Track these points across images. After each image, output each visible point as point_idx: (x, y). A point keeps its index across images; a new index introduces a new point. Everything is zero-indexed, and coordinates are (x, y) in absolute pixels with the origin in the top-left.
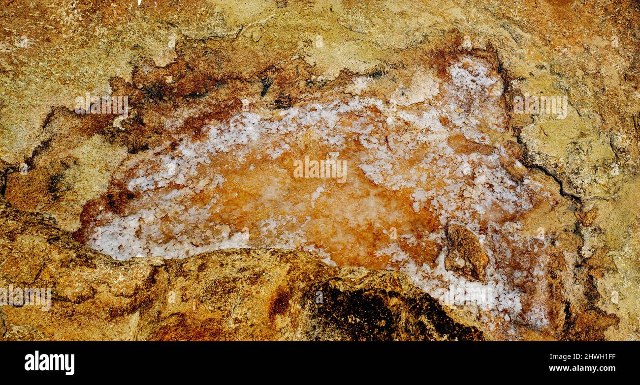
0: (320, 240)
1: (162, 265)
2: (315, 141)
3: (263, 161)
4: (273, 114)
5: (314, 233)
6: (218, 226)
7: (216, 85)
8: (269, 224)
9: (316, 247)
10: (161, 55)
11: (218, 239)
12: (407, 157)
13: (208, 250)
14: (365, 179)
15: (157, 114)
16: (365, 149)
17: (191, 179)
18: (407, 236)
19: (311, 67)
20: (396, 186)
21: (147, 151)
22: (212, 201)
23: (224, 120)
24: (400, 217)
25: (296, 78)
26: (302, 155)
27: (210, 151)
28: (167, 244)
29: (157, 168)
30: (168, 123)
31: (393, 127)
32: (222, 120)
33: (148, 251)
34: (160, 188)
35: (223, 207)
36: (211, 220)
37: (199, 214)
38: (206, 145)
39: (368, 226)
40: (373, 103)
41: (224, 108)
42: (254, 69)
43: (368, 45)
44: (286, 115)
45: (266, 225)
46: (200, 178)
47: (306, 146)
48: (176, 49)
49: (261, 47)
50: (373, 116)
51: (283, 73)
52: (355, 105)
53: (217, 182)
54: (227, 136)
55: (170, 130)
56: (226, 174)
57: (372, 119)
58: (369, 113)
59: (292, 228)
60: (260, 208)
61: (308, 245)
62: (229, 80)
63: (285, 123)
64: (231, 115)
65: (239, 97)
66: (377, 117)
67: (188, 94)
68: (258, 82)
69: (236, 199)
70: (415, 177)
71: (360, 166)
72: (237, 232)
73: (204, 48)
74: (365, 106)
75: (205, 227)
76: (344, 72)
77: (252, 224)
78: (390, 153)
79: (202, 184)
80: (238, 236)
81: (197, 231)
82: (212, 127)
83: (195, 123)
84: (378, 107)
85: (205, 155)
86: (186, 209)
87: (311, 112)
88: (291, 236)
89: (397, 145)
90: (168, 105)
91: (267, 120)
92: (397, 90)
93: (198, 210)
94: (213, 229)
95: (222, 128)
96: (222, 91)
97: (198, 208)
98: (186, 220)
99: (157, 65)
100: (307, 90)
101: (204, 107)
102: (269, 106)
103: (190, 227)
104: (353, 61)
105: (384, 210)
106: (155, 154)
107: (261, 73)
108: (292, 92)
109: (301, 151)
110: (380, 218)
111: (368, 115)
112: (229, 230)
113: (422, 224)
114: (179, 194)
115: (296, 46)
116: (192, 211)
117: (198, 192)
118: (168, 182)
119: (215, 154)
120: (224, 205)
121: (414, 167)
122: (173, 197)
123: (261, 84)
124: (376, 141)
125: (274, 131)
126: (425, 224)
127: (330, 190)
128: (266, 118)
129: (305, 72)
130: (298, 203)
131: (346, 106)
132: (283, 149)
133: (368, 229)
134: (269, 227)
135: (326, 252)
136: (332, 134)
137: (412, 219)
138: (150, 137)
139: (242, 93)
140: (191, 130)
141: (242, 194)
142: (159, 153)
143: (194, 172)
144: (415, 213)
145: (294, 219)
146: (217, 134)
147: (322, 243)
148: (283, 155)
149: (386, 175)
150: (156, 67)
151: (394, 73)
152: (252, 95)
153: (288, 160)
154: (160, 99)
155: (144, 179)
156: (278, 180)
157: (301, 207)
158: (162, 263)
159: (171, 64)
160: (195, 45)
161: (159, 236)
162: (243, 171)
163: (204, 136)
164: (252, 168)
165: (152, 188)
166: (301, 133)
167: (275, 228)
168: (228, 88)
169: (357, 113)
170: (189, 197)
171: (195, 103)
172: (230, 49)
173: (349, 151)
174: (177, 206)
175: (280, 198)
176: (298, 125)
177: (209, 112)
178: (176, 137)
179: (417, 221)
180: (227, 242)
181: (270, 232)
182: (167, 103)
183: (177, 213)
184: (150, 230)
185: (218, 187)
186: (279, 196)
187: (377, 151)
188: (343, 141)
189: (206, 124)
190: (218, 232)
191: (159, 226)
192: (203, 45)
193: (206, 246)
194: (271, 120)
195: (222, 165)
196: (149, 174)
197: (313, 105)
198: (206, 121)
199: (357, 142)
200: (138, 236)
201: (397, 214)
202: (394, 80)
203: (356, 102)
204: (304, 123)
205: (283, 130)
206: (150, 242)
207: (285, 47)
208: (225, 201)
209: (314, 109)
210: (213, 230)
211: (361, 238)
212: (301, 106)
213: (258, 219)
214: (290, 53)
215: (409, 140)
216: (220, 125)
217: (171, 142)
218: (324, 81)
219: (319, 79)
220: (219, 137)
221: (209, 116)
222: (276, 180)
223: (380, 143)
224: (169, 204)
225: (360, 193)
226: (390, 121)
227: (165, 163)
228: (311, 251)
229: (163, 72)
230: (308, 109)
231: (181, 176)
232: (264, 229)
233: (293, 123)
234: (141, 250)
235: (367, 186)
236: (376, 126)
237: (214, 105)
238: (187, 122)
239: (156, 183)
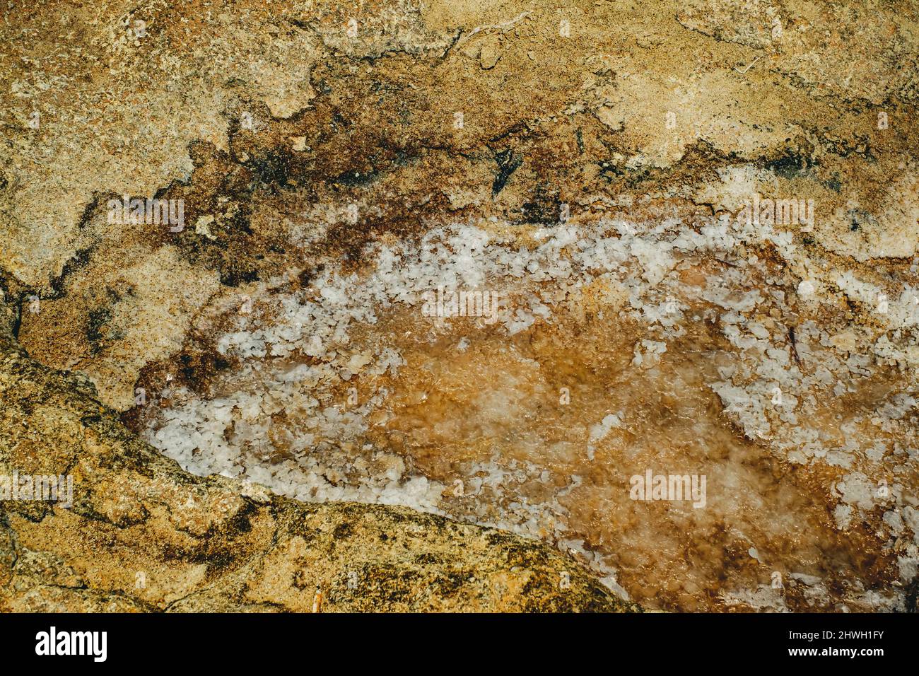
0: (598, 535)
1: (267, 504)
2: (610, 308)
3: (488, 335)
4: (518, 234)
5: (586, 516)
6: (380, 455)
7: (395, 159)
8: (488, 474)
9: (587, 546)
10: (282, 94)
11: (378, 480)
12: (840, 390)
13: (354, 497)
14: (723, 419)
15: (276, 213)
16: (732, 348)
17: (335, 348)
18: (807, 579)
19: (613, 132)
20: (798, 453)
21: (256, 283)
22: (374, 401)
23: (409, 236)
24: (796, 530)
25: (575, 157)
26: (577, 335)
27: (378, 298)
28: (278, 466)
29: (272, 317)
30: (296, 232)
31: (813, 307)
32: (405, 234)
33: (241, 470)
34: (274, 357)
35: (394, 418)
36: (367, 440)
37: (346, 422)
38: (369, 284)
39: (714, 530)
40: (768, 236)
41: (411, 210)
42: (480, 130)
43: (770, 81)
44: (548, 239)
45: (481, 474)
46: (353, 351)
47: (589, 316)
48: (312, 79)
49: (499, 82)
50: (764, 269)
51: (546, 144)
52: (717, 234)
53: (386, 364)
54: (414, 270)
55: (299, 246)
56: (406, 349)
57: (759, 277)
58: (754, 260)
59: (538, 492)
60: (472, 435)
61: (569, 538)
62: (424, 150)
63: (543, 257)
64: (426, 227)
65: (445, 188)
66: (773, 273)
67: (337, 175)
68: (489, 158)
69: (423, 405)
70: (853, 445)
71: (715, 387)
72: (419, 475)
73: (373, 77)
74: (744, 243)
75: (354, 450)
76: (696, 150)
77: (452, 466)
78: (795, 370)
79: (356, 363)
80: (419, 485)
81: (337, 454)
82: (384, 248)
83: (349, 237)
84: (780, 250)
85: (366, 304)
86: (321, 407)
87: (607, 240)
88: (533, 509)
89: (819, 353)
90: (297, 195)
91: (502, 245)
92: (840, 213)
93: (343, 413)
94: (370, 458)
95: (406, 253)
96: (408, 172)
97: (343, 408)
98: (318, 428)
99: (275, 114)
100: (602, 186)
101: (370, 204)
102: (510, 214)
103: (325, 445)
104: (724, 123)
105: (759, 502)
106: (269, 290)
107: (496, 140)
108: (565, 188)
109: (576, 326)
110: (745, 519)
111: (750, 267)
112: (402, 468)
113: (850, 561)
114: (309, 374)
115: (578, 84)
116: (332, 412)
117: (347, 377)
118: (291, 347)
119: (386, 305)
120: (396, 413)
121: (856, 420)
122: (299, 378)
123: (494, 163)
124: (766, 334)
125: (518, 272)
126: (858, 563)
127: (635, 429)
128: (500, 240)
129: (598, 145)
130: (557, 441)
131: (696, 234)
132: (534, 315)
133: (714, 536)
134: (486, 480)
135: (608, 563)
136: (653, 299)
137: (827, 542)
138: (262, 257)
139: (451, 180)
140: (342, 250)
141: (436, 398)
142: (277, 290)
143: (341, 336)
144: (836, 531)
145: (545, 474)
146: (394, 264)
147: (601, 541)
148: (533, 330)
149: (776, 422)
150: (274, 119)
151: (839, 166)
152: (473, 187)
153: (545, 341)
154: (282, 183)
155: (247, 334)
156: (518, 383)
157: (561, 450)
158: (268, 499)
159: (303, 111)
160: (353, 69)
161: (265, 447)
162: (442, 348)
163: (367, 264)
164: (462, 346)
165: (261, 354)
166: (579, 284)
167: (500, 485)
168: (421, 167)
169: (721, 257)
170: (328, 384)
171: (351, 194)
172: (430, 81)
173: (692, 346)
174: (304, 397)
175: (517, 423)
176: (576, 266)
177: (380, 215)
178: (311, 261)
179: (839, 550)
180: (395, 491)
181: (488, 491)
182: (295, 191)
183: (302, 411)
184: (249, 432)
185: (387, 374)
186: (517, 416)
187: (763, 358)
188: (678, 318)
189: (371, 240)
190: (380, 467)
191: (266, 429)
192: (370, 69)
193: (352, 489)
194: (513, 248)
195: (398, 329)
196: (256, 328)
197: (613, 223)
198: (373, 234)
199: (715, 329)
200: (228, 439)
201: (791, 520)
202: (834, 184)
203: (723, 229)
204: (588, 262)
205: (539, 274)
206: (248, 454)
207: (553, 84)
208: (399, 405)
209: (615, 234)
210: (369, 460)
211: (693, 553)
212: (584, 223)
213: (465, 457)
214: (563, 98)
215: (852, 348)
216: (401, 246)
217: (300, 271)
218: (644, 169)
219: (632, 162)
220: (397, 271)
221: (379, 224)
222: (513, 380)
223: (772, 341)
224: (289, 390)
225: (706, 450)
226: (807, 289)
227: (288, 310)
228: (574, 552)
229: (286, 129)
230: (601, 232)
231: (316, 340)
232: (477, 482)
233: (562, 258)
234: (230, 464)
235: (725, 437)
236: (767, 297)
237: (390, 202)
238: (333, 233)
239: (269, 347)
